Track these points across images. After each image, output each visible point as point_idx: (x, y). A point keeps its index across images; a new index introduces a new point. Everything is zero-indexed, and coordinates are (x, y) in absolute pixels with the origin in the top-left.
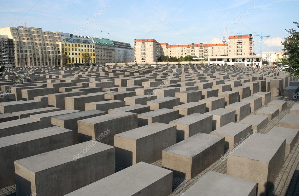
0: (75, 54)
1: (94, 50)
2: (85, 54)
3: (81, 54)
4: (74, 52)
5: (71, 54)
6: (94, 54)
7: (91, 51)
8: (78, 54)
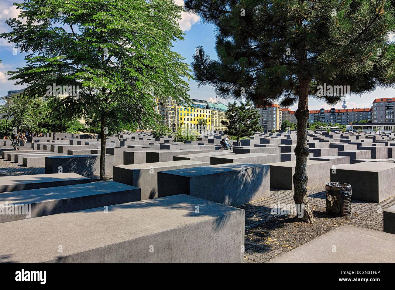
0: (190, 120)
1: (209, 116)
2: (201, 120)
3: (196, 120)
4: (190, 117)
5: (186, 119)
6: (209, 120)
7: (206, 117)
8: (193, 120)
